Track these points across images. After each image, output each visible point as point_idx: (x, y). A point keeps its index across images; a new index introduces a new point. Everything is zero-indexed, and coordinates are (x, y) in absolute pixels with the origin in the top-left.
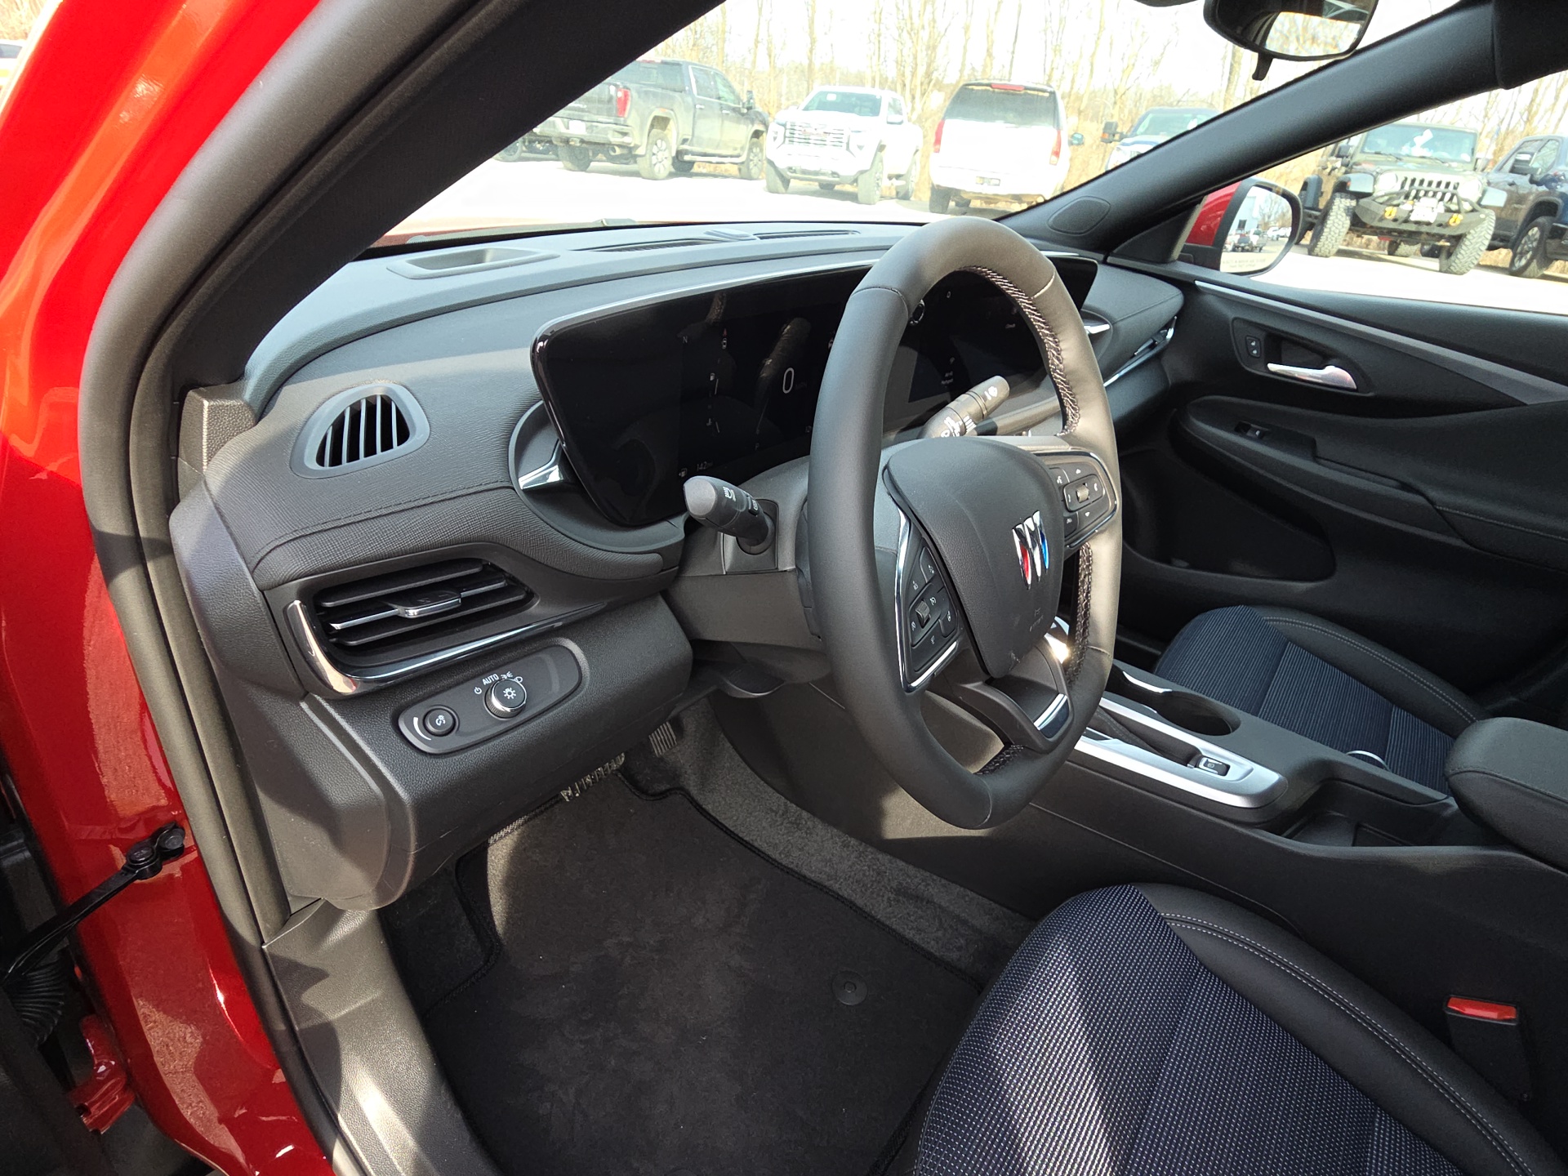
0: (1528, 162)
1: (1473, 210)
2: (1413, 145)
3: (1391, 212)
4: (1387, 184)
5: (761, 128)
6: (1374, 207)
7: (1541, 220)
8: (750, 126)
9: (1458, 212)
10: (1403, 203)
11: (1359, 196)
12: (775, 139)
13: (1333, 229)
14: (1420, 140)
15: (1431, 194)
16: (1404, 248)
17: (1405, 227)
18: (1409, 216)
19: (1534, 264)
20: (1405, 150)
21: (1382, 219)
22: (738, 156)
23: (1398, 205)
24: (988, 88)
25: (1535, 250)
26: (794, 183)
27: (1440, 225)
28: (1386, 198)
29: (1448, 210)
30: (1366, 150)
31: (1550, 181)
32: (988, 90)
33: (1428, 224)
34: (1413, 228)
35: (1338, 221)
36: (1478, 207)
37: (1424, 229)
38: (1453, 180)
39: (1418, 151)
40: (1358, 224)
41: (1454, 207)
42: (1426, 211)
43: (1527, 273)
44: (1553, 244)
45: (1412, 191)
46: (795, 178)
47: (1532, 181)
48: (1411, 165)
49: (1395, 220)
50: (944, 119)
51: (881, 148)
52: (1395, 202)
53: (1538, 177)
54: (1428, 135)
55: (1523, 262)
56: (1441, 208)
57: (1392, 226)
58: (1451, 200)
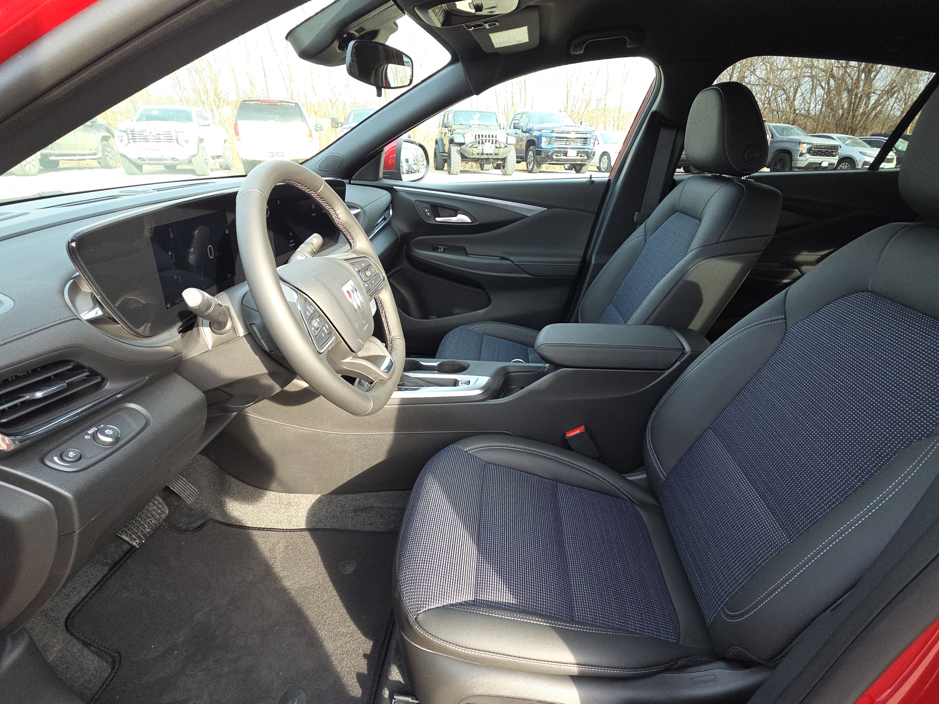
0: (519, 123)
1: (506, 147)
2: (474, 120)
3: (475, 151)
4: (469, 137)
5: (107, 134)
6: (468, 149)
7: (531, 148)
8: (98, 133)
9: (500, 148)
10: (479, 146)
11: (461, 144)
12: (122, 141)
13: (455, 161)
15: (487, 141)
16: (486, 166)
17: (482, 157)
18: (483, 152)
19: (535, 167)
20: (471, 122)
21: (473, 154)
22: (95, 154)
23: (477, 147)
24: (258, 102)
25: (534, 160)
26: (145, 167)
27: (496, 154)
28: (471, 145)
29: (497, 148)
30: (456, 123)
31: (529, 131)
32: (259, 104)
33: (491, 154)
34: (486, 157)
35: (456, 158)
36: (507, 145)
37: (490, 157)
38: (494, 133)
39: (476, 122)
40: (464, 158)
41: (498, 146)
42: (488, 149)
43: (534, 171)
44: (538, 157)
45: (480, 140)
46: (145, 164)
47: (523, 132)
48: (478, 129)
49: (478, 154)
50: (236, 121)
51: (201, 141)
52: (475, 146)
53: (524, 130)
55: (531, 166)
56: (493, 147)
57: (478, 157)
58: (496, 143)
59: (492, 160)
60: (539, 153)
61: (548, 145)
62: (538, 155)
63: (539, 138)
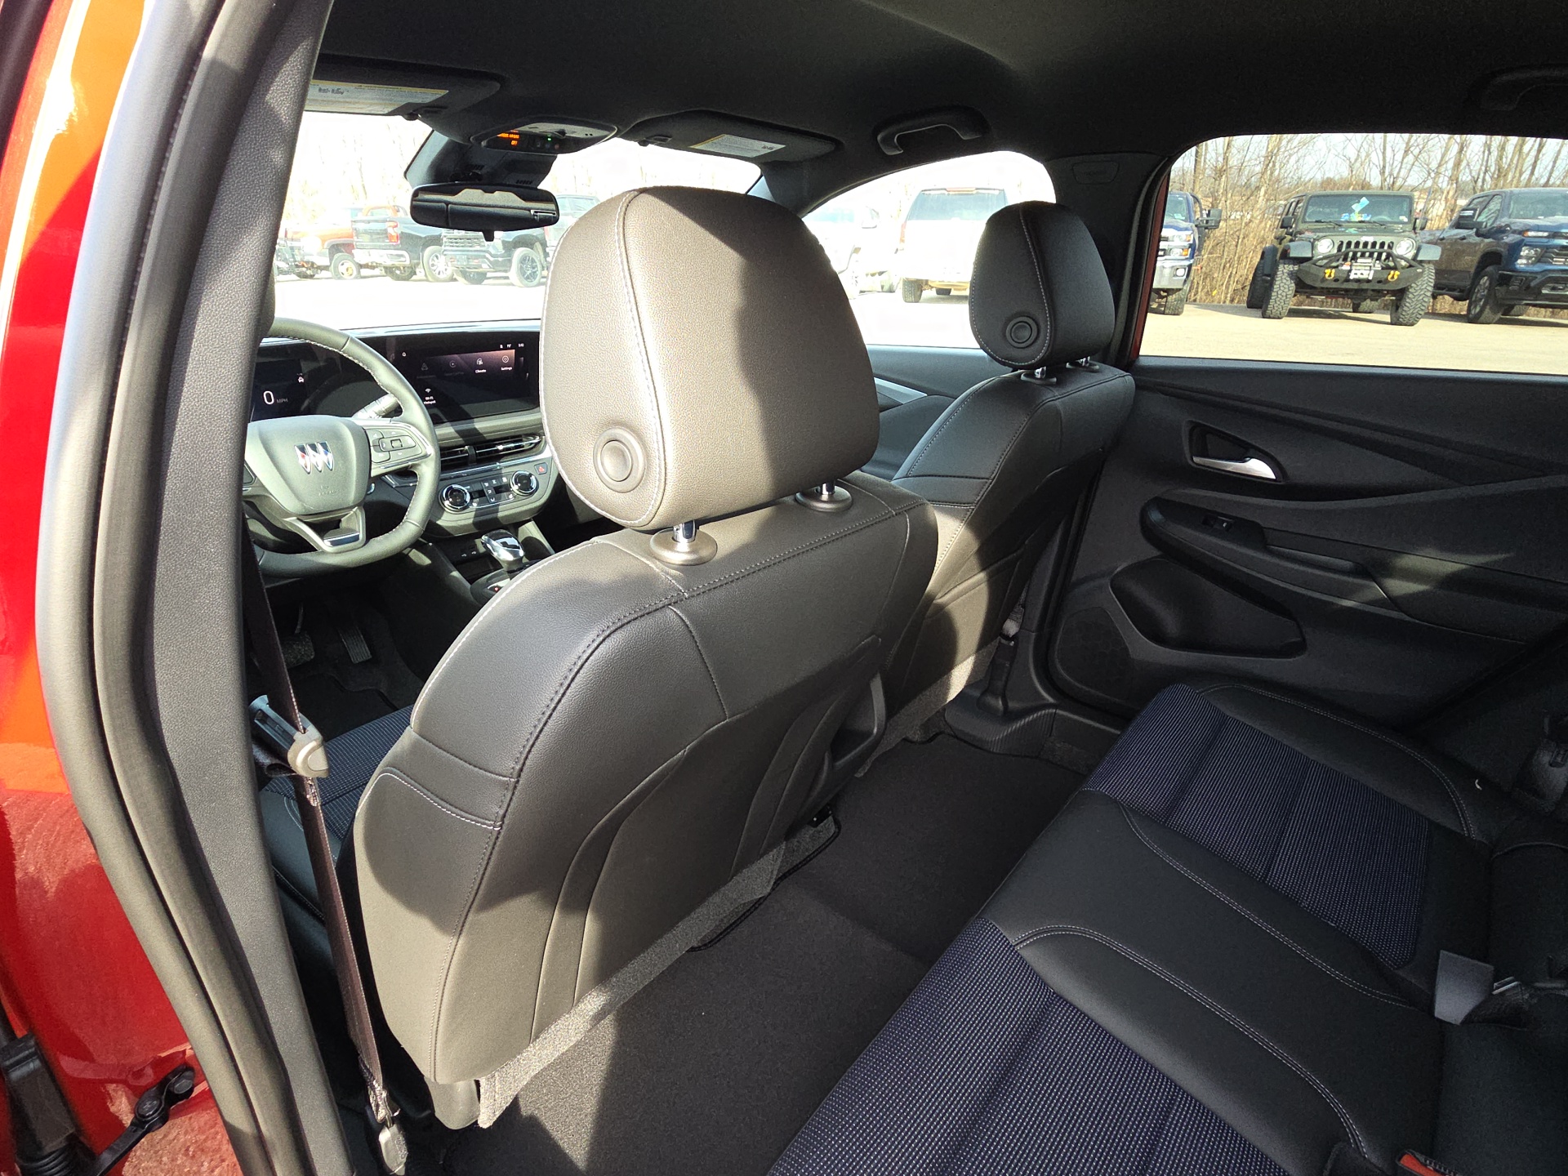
0: (1472, 217)
1: (1411, 266)
2: (1352, 211)
3: (1330, 273)
4: (1325, 247)
6: (1314, 269)
7: (1490, 269)
9: (1395, 268)
10: (1342, 265)
11: (1301, 261)
13: (1279, 292)
14: (1357, 207)
15: (1367, 254)
16: (1367, 304)
17: (1349, 286)
18: (1349, 276)
19: (1487, 310)
20: (1345, 217)
21: (1324, 280)
23: (1337, 267)
25: (1487, 298)
27: (1379, 282)
28: (1325, 261)
29: (1388, 268)
30: (1308, 219)
31: (1496, 233)
32: (944, 194)
33: (1368, 281)
34: (1355, 286)
35: (1283, 285)
36: (1413, 263)
37: (1365, 286)
38: (1387, 239)
39: (1356, 217)
40: (1303, 287)
41: (1391, 265)
42: (1363, 270)
43: (1482, 319)
44: (1501, 291)
45: (1348, 253)
47: (1478, 234)
48: (1352, 230)
49: (1336, 280)
50: (906, 222)
52: (1334, 264)
53: (1483, 230)
54: (1364, 201)
55: (1478, 309)
56: (1378, 266)
57: (1335, 285)
58: (1387, 258)
59: (1370, 293)
60: (1504, 280)
61: (1533, 264)
62: (1500, 285)
63: (1515, 249)
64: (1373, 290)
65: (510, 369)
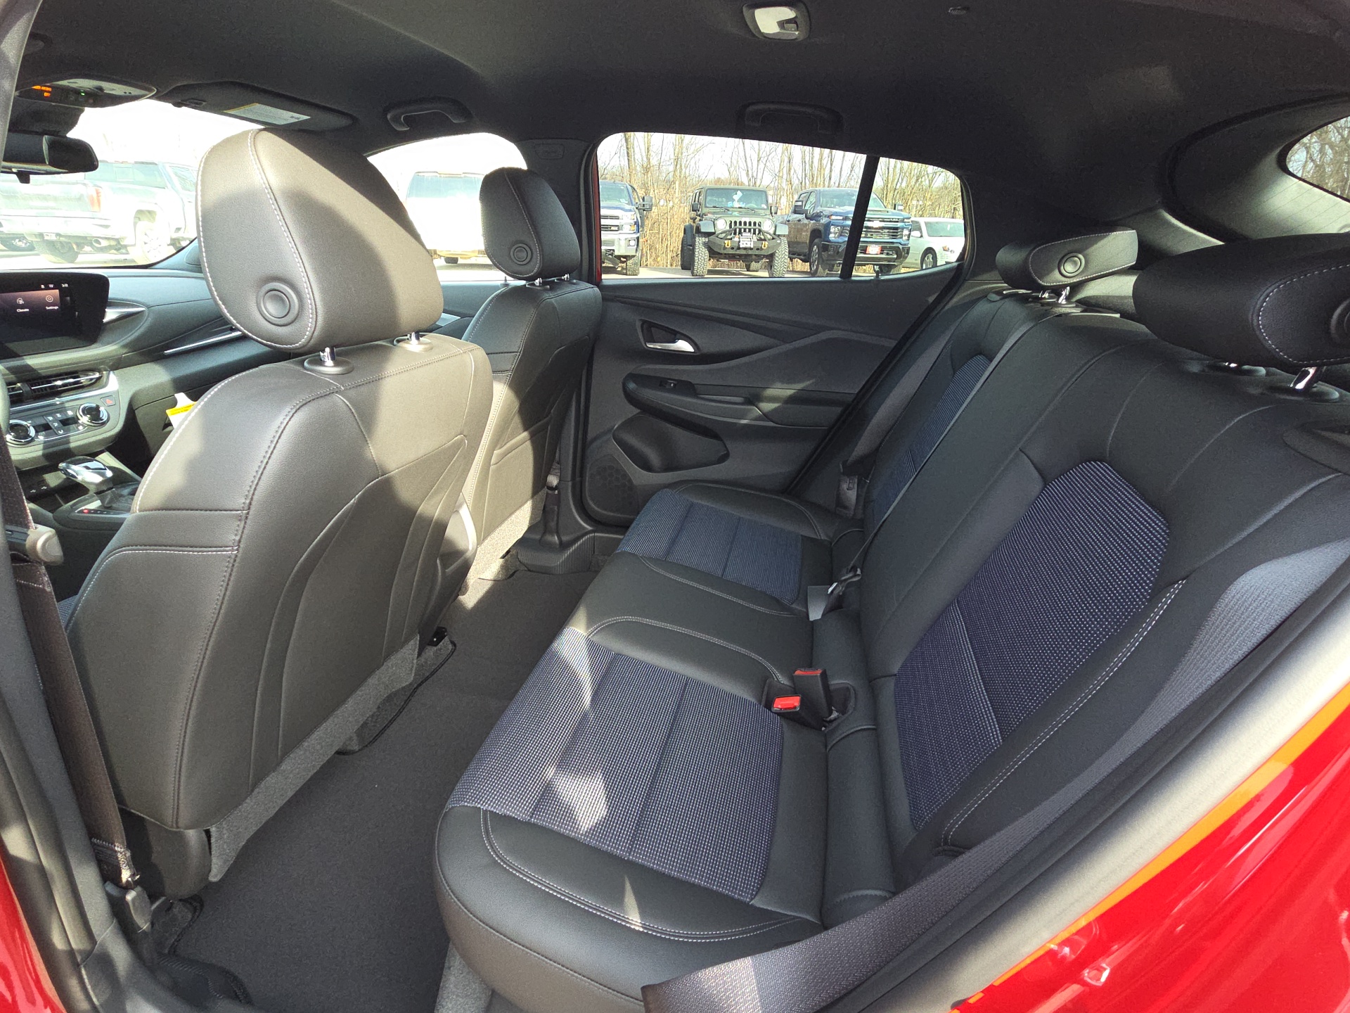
0: (803, 206)
1: (773, 239)
2: (734, 200)
3: (728, 243)
4: (722, 225)
6: (718, 241)
7: (816, 241)
9: (765, 240)
10: (734, 237)
11: (708, 234)
13: (700, 257)
14: (736, 197)
15: (747, 230)
16: (754, 266)
17: (738, 252)
18: (739, 245)
19: (820, 268)
20: (730, 204)
21: (725, 248)
23: (731, 239)
24: (436, 174)
25: (818, 258)
27: (758, 249)
28: (724, 235)
29: (761, 240)
30: (708, 205)
31: (816, 217)
32: (436, 176)
33: (751, 249)
34: (743, 252)
35: (702, 252)
36: (775, 236)
37: (750, 252)
38: (757, 220)
39: (736, 205)
40: (713, 253)
41: (763, 237)
42: (747, 241)
44: (825, 255)
45: (736, 229)
47: (807, 218)
48: (736, 213)
49: (732, 248)
52: (729, 237)
53: (809, 215)
54: (740, 194)
55: (813, 268)
56: (755, 238)
57: (732, 252)
58: (759, 233)
59: (754, 257)
60: (825, 248)
61: (838, 237)
62: (824, 251)
63: (827, 226)
64: (755, 255)
65: (56, 308)
